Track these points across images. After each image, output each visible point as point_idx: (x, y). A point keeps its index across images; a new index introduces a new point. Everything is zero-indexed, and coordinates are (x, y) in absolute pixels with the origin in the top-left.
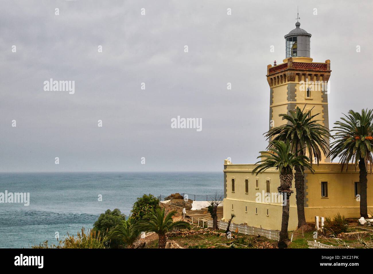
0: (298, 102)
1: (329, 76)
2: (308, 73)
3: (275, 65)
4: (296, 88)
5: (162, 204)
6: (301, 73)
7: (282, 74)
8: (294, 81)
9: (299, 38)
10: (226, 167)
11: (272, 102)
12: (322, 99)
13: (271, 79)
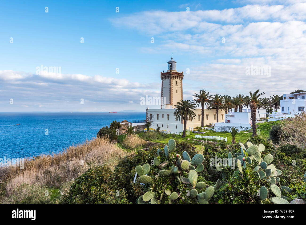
0: (173, 86)
1: (183, 77)
2: (177, 76)
3: (164, 72)
4: (173, 81)
5: (121, 124)
6: (174, 76)
7: (168, 76)
8: (172, 78)
9: (173, 63)
10: (147, 110)
11: (162, 86)
12: (181, 85)
13: (163, 77)
